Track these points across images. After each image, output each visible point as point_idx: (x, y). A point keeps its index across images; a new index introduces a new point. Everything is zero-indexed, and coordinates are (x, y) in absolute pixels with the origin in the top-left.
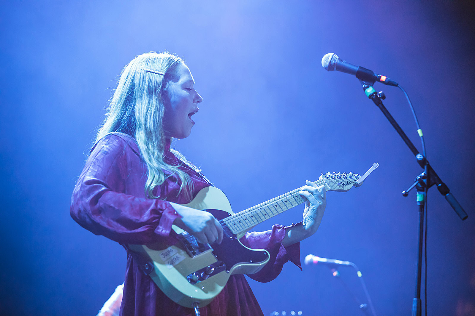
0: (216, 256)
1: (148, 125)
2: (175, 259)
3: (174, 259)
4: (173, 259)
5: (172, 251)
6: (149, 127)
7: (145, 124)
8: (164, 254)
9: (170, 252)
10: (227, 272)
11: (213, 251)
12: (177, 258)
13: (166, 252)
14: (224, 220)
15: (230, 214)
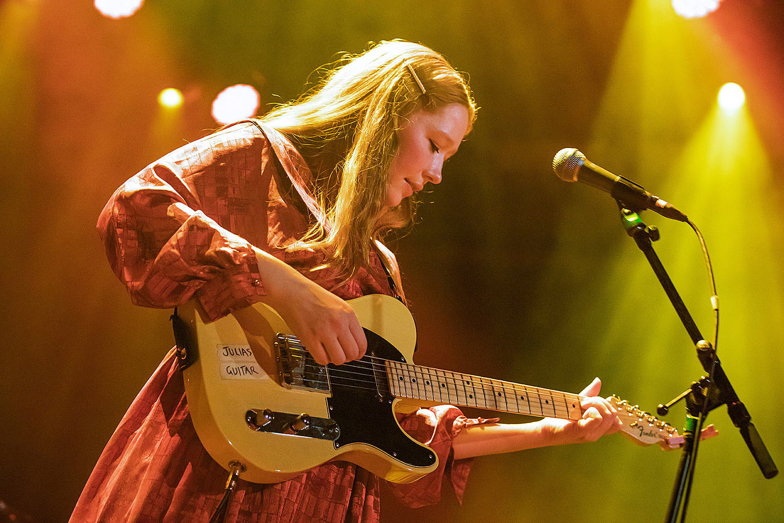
0: (331, 408)
4: (242, 368)
5: (249, 354)
8: (229, 349)
9: (243, 353)
10: (336, 446)
11: (330, 397)
12: (250, 370)
13: (235, 349)
14: (386, 362)
15: (405, 360)
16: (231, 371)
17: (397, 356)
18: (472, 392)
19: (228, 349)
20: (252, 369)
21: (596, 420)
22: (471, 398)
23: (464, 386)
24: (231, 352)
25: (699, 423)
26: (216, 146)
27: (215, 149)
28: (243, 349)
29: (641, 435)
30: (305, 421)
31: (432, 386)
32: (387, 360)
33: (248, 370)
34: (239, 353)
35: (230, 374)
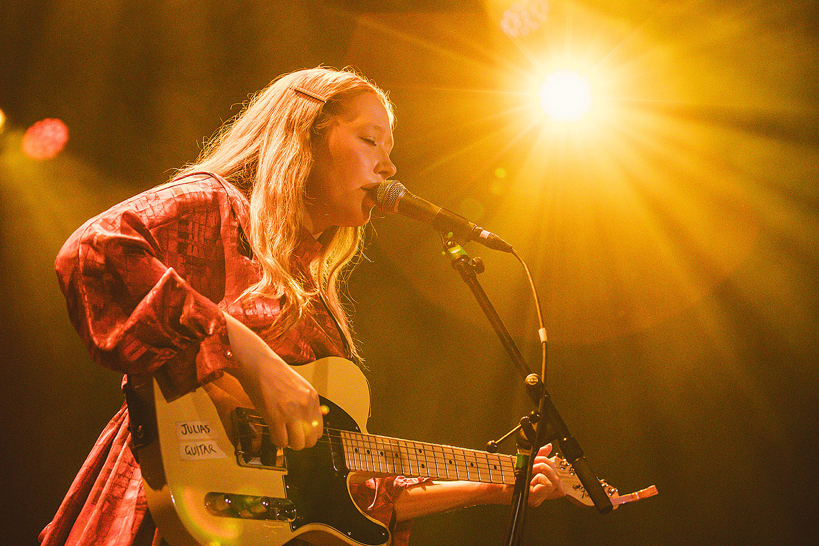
0: (288, 487)
1: (272, 184)
2: (205, 448)
3: (203, 447)
4: (200, 446)
5: (207, 431)
6: (272, 188)
7: (268, 180)
8: (188, 427)
9: (201, 430)
10: (293, 527)
11: (287, 474)
12: (208, 449)
13: (194, 426)
14: (341, 433)
15: (359, 429)
16: (190, 451)
17: (352, 426)
18: (423, 461)
19: (186, 426)
20: (211, 448)
21: (547, 486)
22: (423, 468)
23: (417, 455)
24: (190, 429)
25: (530, 458)
26: (178, 197)
27: (178, 200)
28: (201, 426)
29: (583, 498)
30: (264, 503)
31: (386, 457)
32: (342, 431)
33: (206, 449)
34: (198, 431)
35: (188, 454)
